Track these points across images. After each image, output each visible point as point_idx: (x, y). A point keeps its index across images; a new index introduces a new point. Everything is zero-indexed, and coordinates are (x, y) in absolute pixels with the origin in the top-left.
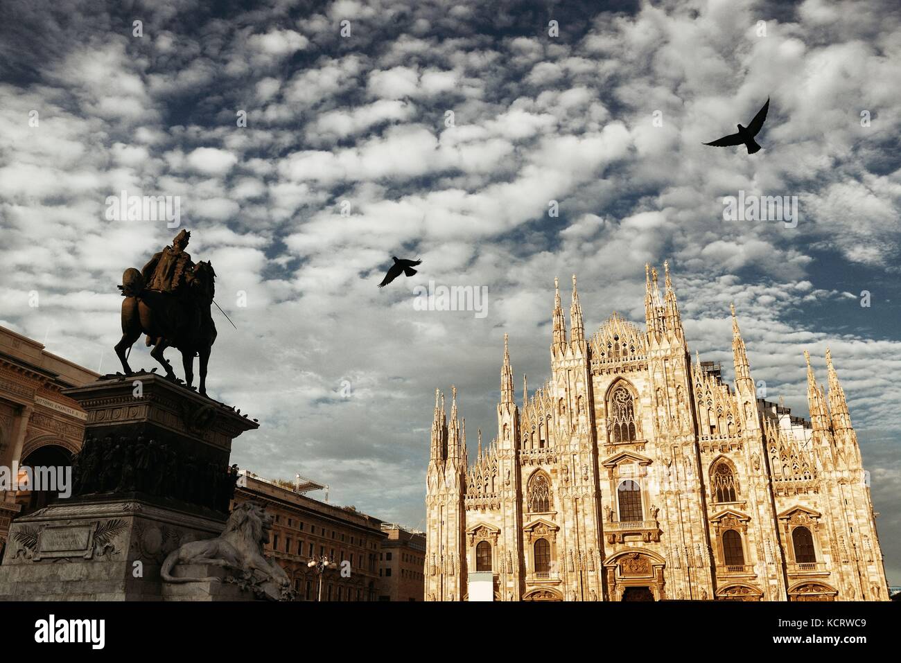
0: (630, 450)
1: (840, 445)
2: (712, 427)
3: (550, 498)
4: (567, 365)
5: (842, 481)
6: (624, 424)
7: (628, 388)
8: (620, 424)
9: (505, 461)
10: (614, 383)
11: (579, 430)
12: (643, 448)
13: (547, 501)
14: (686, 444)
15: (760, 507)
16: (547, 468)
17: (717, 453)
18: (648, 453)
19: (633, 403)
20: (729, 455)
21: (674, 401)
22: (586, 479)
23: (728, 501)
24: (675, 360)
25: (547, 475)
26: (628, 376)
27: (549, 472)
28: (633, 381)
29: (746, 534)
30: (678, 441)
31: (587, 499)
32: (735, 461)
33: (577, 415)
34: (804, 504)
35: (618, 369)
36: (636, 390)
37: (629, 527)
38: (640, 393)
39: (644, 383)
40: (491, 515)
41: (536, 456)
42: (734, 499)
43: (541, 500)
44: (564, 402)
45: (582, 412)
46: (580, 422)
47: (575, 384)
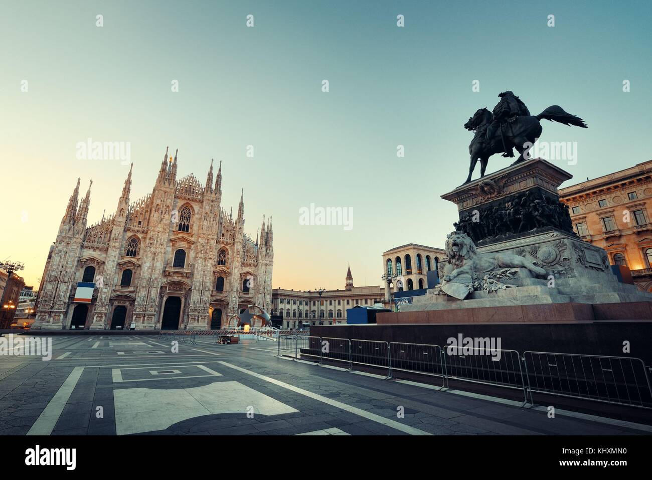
0: (186, 236)
1: (268, 251)
2: (223, 234)
3: (137, 250)
4: (164, 189)
5: (266, 264)
6: (184, 224)
7: (190, 208)
8: (183, 223)
9: (118, 227)
10: (184, 204)
11: (164, 221)
12: (192, 236)
13: (135, 251)
14: (213, 239)
15: (236, 269)
16: (140, 236)
17: (223, 245)
18: (193, 239)
19: (191, 215)
20: (227, 247)
21: (212, 219)
22: (162, 245)
23: (222, 265)
24: (216, 203)
25: (139, 238)
26: (193, 204)
27: (141, 238)
28: (194, 206)
29: (226, 279)
30: (209, 237)
31: (160, 254)
32: (229, 250)
33: (164, 214)
34: (250, 270)
35: (189, 199)
36: (194, 210)
37: (177, 270)
38: (196, 212)
39: (199, 208)
40: (100, 253)
41: (136, 228)
42: (224, 265)
43: (132, 250)
44: (158, 207)
45: (167, 213)
46: (165, 218)
47: (167, 199)
